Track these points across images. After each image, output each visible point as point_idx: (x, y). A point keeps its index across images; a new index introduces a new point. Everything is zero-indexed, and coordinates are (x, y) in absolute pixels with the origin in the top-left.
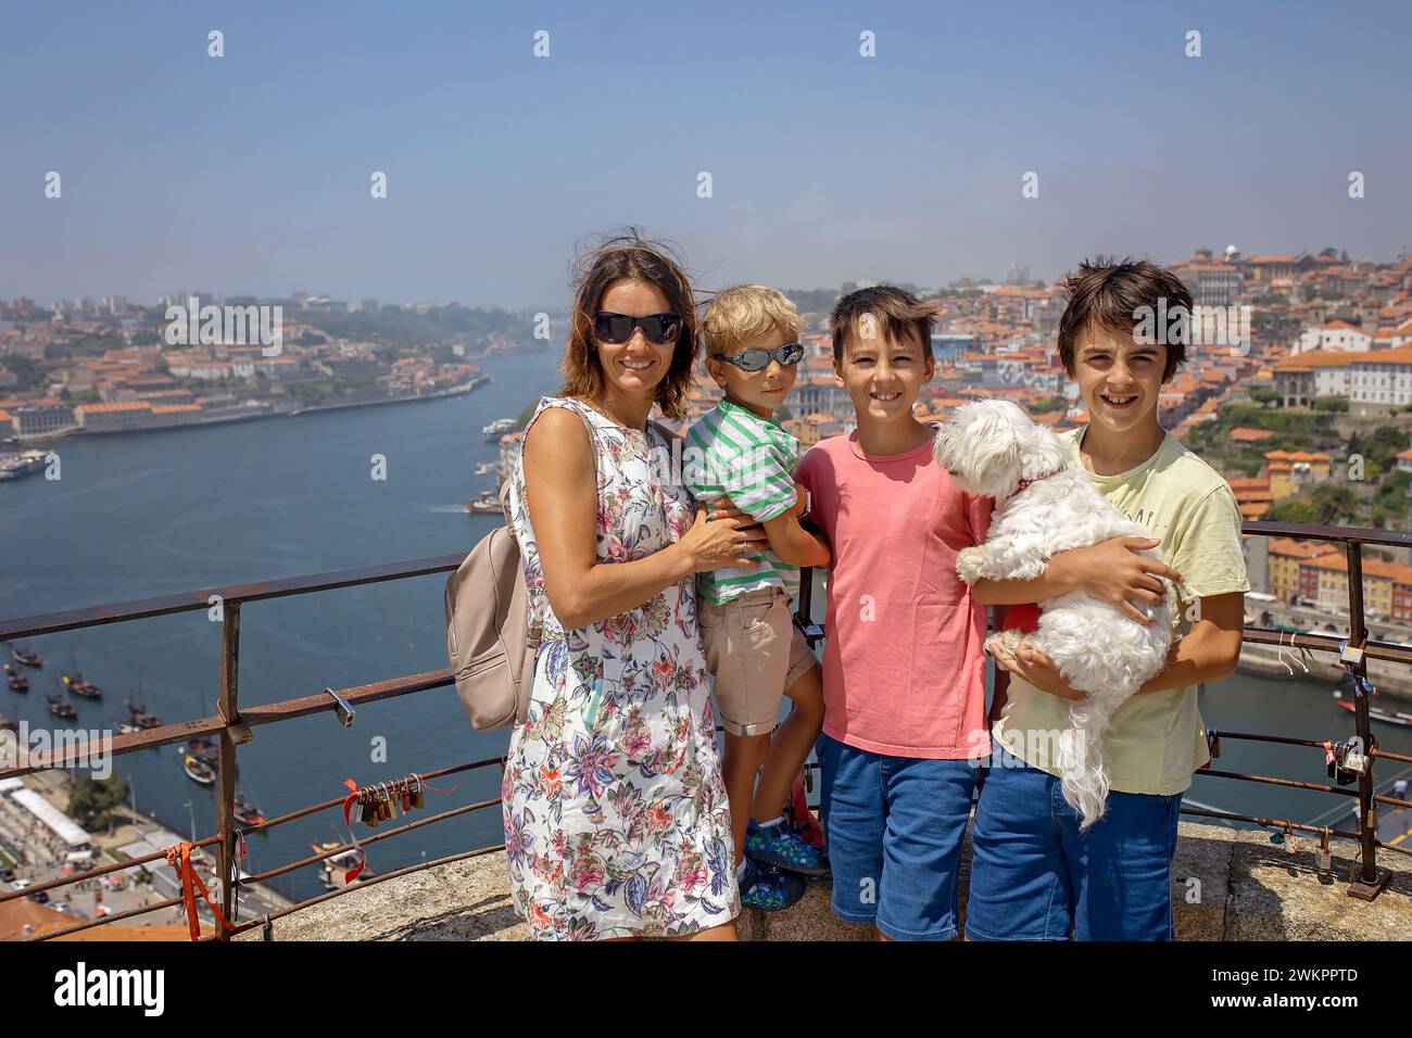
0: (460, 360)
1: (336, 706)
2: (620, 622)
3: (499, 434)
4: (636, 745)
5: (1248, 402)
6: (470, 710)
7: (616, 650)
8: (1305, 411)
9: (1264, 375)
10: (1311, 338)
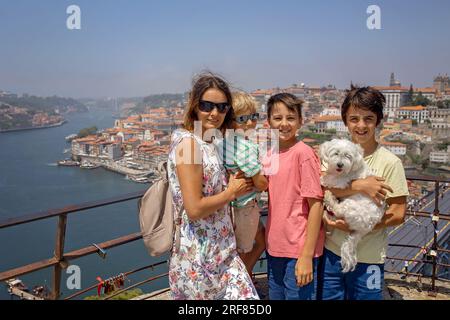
0: (59, 115)
1: (98, 251)
2: (210, 216)
3: (71, 140)
4: (219, 260)
5: (308, 131)
6: (152, 249)
7: (209, 226)
8: (324, 133)
9: (312, 122)
10: (325, 111)
